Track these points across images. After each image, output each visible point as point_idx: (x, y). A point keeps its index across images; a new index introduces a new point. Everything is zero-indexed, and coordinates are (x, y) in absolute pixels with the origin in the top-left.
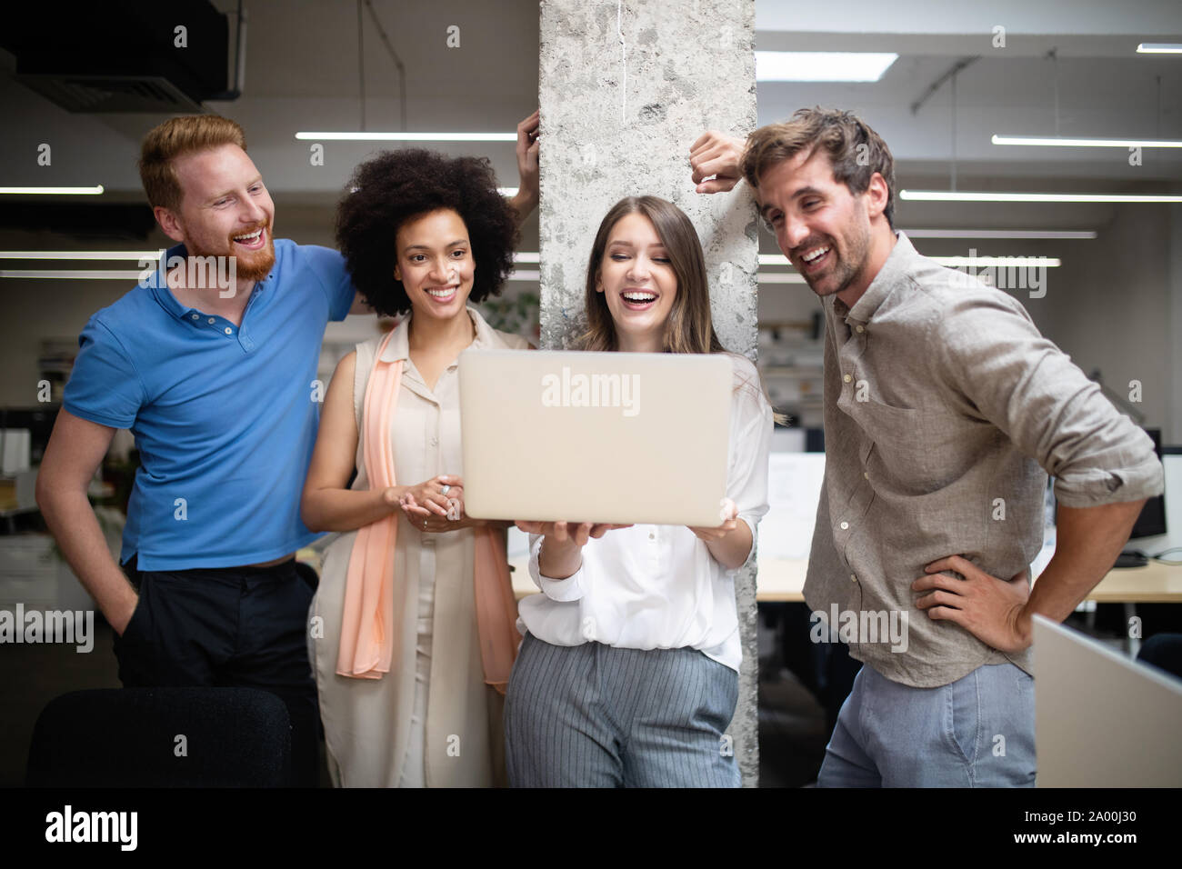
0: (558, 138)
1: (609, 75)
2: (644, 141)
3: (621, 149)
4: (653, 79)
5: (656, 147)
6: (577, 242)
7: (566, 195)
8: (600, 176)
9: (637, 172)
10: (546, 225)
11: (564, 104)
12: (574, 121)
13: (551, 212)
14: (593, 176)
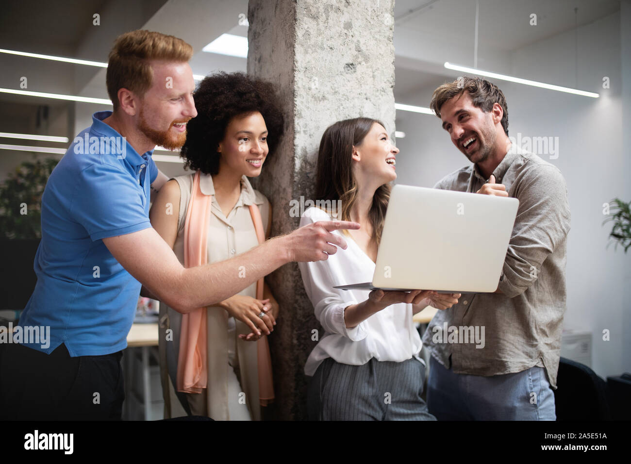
0: (305, 75)
1: (330, 43)
2: (346, 82)
3: (336, 85)
4: (350, 49)
5: (352, 87)
6: (314, 135)
7: (308, 108)
8: (326, 99)
9: (343, 99)
10: (298, 124)
11: (308, 56)
12: (313, 66)
13: (301, 117)
14: (322, 98)
